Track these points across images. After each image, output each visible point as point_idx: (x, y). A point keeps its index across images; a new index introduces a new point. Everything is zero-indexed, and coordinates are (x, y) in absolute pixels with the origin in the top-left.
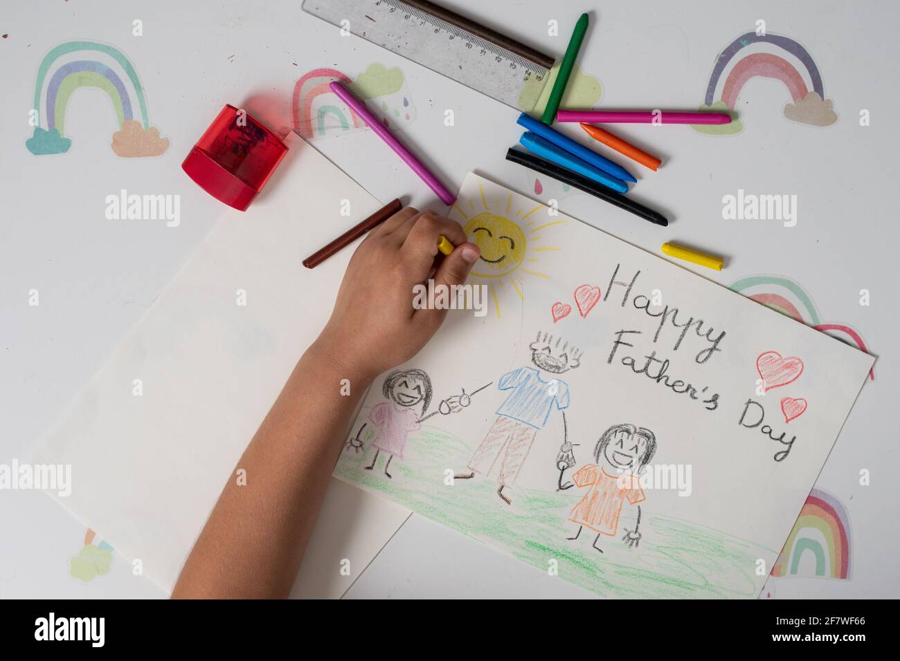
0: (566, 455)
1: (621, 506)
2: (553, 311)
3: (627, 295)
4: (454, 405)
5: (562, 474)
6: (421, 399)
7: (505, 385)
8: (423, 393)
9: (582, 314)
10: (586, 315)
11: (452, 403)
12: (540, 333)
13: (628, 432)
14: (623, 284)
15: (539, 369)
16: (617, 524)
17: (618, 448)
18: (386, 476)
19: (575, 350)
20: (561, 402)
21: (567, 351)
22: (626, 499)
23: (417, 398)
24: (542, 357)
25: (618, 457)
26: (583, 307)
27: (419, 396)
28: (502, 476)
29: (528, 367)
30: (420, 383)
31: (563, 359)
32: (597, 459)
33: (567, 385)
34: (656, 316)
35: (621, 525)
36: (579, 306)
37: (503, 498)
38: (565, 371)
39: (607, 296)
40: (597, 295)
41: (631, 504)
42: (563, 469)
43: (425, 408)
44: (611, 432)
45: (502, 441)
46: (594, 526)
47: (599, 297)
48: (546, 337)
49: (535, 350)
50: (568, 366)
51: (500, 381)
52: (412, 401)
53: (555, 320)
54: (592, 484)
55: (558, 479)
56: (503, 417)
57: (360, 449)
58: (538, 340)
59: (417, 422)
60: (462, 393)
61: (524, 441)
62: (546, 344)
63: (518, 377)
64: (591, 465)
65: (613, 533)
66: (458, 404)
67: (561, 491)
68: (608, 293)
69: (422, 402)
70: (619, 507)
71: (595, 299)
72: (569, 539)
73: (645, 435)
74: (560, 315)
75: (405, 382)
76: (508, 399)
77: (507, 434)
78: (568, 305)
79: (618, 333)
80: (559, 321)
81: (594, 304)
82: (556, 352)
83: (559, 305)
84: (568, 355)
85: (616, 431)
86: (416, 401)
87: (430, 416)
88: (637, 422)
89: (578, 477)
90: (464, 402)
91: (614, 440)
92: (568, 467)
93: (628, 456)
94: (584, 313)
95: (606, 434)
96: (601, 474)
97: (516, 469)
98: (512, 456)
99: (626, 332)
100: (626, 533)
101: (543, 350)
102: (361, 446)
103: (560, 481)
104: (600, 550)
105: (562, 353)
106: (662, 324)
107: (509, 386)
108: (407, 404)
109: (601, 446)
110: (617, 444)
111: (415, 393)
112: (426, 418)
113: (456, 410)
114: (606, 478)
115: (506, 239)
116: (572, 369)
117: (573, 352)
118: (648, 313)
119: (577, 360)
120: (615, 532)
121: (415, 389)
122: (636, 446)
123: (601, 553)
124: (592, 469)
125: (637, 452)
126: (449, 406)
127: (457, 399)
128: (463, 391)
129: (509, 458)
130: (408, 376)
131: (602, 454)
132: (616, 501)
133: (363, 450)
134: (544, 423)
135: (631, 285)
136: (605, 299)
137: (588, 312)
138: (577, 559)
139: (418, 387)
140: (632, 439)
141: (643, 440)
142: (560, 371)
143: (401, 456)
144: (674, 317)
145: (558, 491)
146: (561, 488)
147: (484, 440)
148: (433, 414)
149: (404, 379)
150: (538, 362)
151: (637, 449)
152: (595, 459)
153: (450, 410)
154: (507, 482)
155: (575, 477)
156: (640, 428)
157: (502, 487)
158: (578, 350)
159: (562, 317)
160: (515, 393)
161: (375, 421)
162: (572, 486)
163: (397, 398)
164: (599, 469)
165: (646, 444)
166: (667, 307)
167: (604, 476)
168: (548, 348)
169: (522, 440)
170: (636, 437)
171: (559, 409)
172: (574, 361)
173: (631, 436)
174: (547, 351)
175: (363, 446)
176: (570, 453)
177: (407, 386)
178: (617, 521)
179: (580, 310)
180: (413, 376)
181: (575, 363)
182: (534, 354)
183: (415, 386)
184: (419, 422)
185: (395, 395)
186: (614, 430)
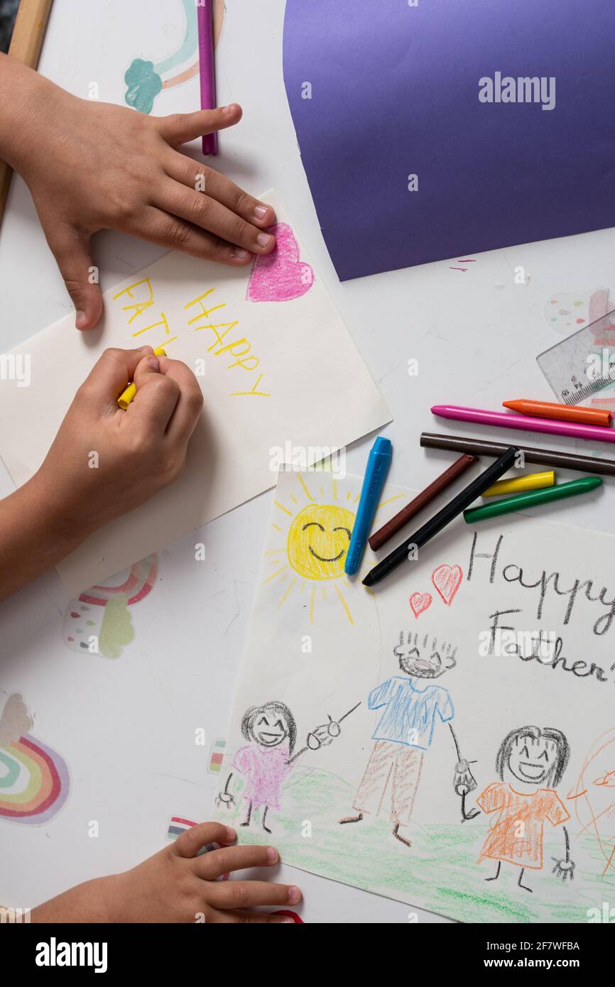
0: (463, 776)
1: (542, 830)
2: (411, 605)
3: (493, 568)
4: (323, 736)
5: (464, 800)
6: (285, 736)
7: (375, 704)
8: (286, 728)
9: (445, 602)
10: (450, 601)
11: (320, 734)
12: (402, 633)
13: (531, 735)
14: (486, 556)
15: (409, 676)
16: (541, 853)
17: (523, 758)
18: (266, 831)
19: (446, 647)
20: (444, 712)
21: (438, 649)
22: (546, 820)
23: (280, 735)
24: (411, 662)
25: (526, 769)
26: (446, 594)
27: (283, 733)
28: (394, 812)
29: (397, 677)
30: (280, 717)
31: (435, 660)
32: (502, 776)
33: (446, 690)
34: (534, 586)
35: (548, 854)
36: (440, 593)
37: (401, 840)
38: (441, 674)
39: (470, 574)
40: (459, 575)
41: (554, 826)
42: (464, 794)
43: (292, 746)
44: (511, 739)
45: (386, 770)
46: (515, 859)
47: (461, 578)
48: (410, 637)
49: (401, 655)
50: (443, 668)
51: (369, 699)
52: (276, 739)
53: (416, 615)
54: (502, 807)
55: (460, 808)
56: (381, 741)
57: (231, 804)
58: (401, 643)
59: (286, 763)
60: (328, 721)
61: (411, 768)
62: (412, 646)
63: (389, 691)
64: (495, 784)
65: (540, 866)
66: (327, 734)
67: (467, 821)
68: (470, 570)
69: (287, 740)
70: (539, 832)
71: (457, 580)
72: (488, 880)
73: (553, 736)
74: (421, 607)
75: (264, 718)
76: (382, 719)
77: (389, 761)
78: (428, 594)
79: (492, 616)
80: (421, 615)
81: (458, 586)
82: (426, 653)
83: (417, 596)
84: (440, 654)
85: (517, 737)
86: (280, 739)
87: (299, 754)
88: (539, 722)
89: (483, 802)
90: (334, 731)
91: (516, 749)
92: (469, 790)
93: (537, 766)
94: (447, 599)
95: (505, 744)
96: (510, 794)
97: (409, 802)
98: (401, 787)
99: (502, 613)
100: (555, 863)
101: (410, 653)
102: (232, 800)
103: (463, 810)
104: (528, 889)
105: (432, 653)
106: (543, 595)
107: (381, 703)
108: (271, 744)
109: (503, 757)
110: (521, 753)
111: (277, 730)
112: (296, 756)
113: (326, 742)
114: (517, 797)
115: (341, 530)
116: (448, 670)
117: (445, 649)
118: (523, 585)
119: (452, 658)
120: (542, 864)
121: (276, 725)
122: (545, 752)
123: (530, 892)
124: (497, 789)
125: (547, 759)
126: (318, 738)
127: (325, 729)
128: (330, 718)
129: (399, 790)
130: (266, 711)
131: (506, 769)
132: (535, 825)
133: (234, 804)
134: (430, 741)
135: (495, 555)
136: (468, 579)
137: (452, 597)
138: (502, 904)
139: (279, 722)
140: (538, 744)
141: (551, 742)
142: (436, 675)
143: (277, 806)
144: (556, 584)
145: (463, 821)
146: (466, 817)
147: (366, 773)
148: (302, 751)
149: (262, 715)
150: (407, 669)
151: (546, 756)
152: (498, 775)
153: (320, 743)
154: (402, 819)
155: (480, 802)
156: (545, 729)
157: (398, 827)
158: (450, 645)
159: (424, 609)
160: (389, 710)
161: (241, 770)
162: (479, 813)
163: (259, 739)
164: (506, 787)
165: (555, 745)
166: (544, 573)
167: (514, 795)
168: (415, 650)
169: (408, 766)
170: (543, 740)
171: (444, 721)
172: (449, 660)
173: (536, 741)
174: (415, 653)
175: (234, 800)
176: (467, 773)
177: (267, 723)
178: (542, 849)
179: (443, 597)
180: (271, 710)
181: (450, 663)
182: (400, 660)
183: (275, 722)
184: (289, 762)
185: (257, 736)
186: (514, 736)
